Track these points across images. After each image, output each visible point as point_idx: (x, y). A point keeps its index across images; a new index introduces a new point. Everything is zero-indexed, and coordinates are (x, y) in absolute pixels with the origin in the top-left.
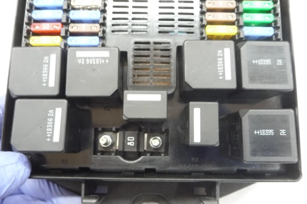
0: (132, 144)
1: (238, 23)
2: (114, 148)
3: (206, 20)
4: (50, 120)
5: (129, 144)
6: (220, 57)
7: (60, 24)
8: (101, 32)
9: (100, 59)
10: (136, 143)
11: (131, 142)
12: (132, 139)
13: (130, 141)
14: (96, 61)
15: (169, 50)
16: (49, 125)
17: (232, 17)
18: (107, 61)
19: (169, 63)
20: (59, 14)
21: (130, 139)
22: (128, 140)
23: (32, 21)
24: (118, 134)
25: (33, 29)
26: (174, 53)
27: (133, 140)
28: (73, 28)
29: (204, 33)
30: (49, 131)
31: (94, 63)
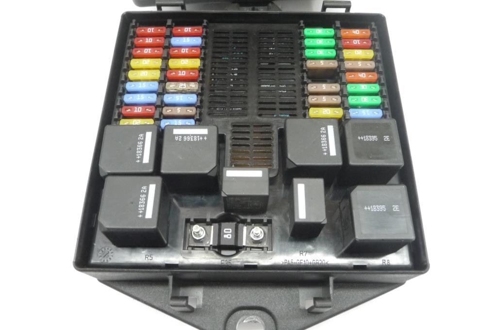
0: (229, 236)
1: (343, 105)
2: (208, 243)
3: (308, 103)
4: (143, 197)
5: (225, 236)
6: (323, 134)
7: (153, 107)
8: (198, 115)
9: (198, 137)
10: (234, 236)
11: (228, 235)
12: (229, 231)
13: (226, 234)
14: (193, 139)
15: (270, 133)
16: (141, 201)
17: (336, 100)
18: (205, 138)
19: (270, 145)
20: (153, 98)
21: (226, 231)
22: (225, 232)
23: (123, 105)
24: (212, 227)
25: (123, 112)
26: (275, 135)
27: (231, 232)
28: (167, 111)
29: (307, 115)
30: (142, 208)
31: (192, 140)
